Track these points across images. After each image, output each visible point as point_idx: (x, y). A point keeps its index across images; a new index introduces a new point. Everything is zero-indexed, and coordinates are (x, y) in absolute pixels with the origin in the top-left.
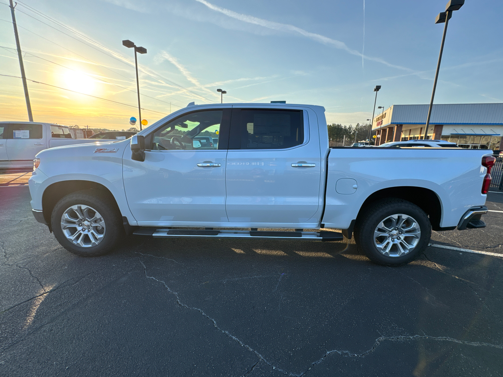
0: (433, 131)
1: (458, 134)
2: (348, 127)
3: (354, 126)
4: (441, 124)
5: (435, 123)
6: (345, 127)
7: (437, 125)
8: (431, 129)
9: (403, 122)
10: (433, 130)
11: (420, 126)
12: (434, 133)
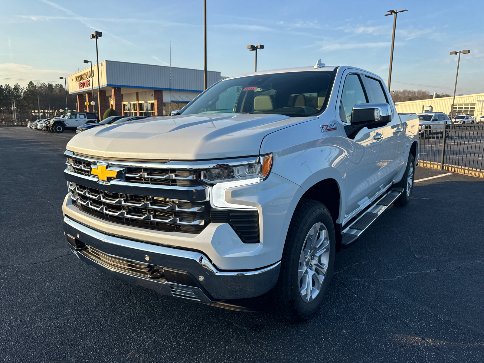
0: (153, 98)
1: (178, 101)
2: (12, 87)
3: (24, 86)
4: (160, 89)
5: (155, 88)
6: (7, 86)
7: (157, 90)
8: (151, 95)
9: (121, 84)
10: (153, 95)
11: (135, 91)
12: (155, 100)
